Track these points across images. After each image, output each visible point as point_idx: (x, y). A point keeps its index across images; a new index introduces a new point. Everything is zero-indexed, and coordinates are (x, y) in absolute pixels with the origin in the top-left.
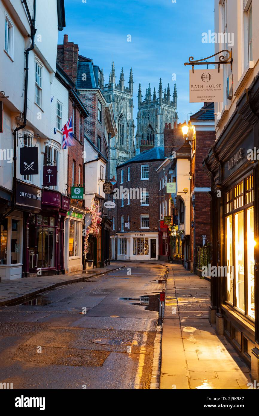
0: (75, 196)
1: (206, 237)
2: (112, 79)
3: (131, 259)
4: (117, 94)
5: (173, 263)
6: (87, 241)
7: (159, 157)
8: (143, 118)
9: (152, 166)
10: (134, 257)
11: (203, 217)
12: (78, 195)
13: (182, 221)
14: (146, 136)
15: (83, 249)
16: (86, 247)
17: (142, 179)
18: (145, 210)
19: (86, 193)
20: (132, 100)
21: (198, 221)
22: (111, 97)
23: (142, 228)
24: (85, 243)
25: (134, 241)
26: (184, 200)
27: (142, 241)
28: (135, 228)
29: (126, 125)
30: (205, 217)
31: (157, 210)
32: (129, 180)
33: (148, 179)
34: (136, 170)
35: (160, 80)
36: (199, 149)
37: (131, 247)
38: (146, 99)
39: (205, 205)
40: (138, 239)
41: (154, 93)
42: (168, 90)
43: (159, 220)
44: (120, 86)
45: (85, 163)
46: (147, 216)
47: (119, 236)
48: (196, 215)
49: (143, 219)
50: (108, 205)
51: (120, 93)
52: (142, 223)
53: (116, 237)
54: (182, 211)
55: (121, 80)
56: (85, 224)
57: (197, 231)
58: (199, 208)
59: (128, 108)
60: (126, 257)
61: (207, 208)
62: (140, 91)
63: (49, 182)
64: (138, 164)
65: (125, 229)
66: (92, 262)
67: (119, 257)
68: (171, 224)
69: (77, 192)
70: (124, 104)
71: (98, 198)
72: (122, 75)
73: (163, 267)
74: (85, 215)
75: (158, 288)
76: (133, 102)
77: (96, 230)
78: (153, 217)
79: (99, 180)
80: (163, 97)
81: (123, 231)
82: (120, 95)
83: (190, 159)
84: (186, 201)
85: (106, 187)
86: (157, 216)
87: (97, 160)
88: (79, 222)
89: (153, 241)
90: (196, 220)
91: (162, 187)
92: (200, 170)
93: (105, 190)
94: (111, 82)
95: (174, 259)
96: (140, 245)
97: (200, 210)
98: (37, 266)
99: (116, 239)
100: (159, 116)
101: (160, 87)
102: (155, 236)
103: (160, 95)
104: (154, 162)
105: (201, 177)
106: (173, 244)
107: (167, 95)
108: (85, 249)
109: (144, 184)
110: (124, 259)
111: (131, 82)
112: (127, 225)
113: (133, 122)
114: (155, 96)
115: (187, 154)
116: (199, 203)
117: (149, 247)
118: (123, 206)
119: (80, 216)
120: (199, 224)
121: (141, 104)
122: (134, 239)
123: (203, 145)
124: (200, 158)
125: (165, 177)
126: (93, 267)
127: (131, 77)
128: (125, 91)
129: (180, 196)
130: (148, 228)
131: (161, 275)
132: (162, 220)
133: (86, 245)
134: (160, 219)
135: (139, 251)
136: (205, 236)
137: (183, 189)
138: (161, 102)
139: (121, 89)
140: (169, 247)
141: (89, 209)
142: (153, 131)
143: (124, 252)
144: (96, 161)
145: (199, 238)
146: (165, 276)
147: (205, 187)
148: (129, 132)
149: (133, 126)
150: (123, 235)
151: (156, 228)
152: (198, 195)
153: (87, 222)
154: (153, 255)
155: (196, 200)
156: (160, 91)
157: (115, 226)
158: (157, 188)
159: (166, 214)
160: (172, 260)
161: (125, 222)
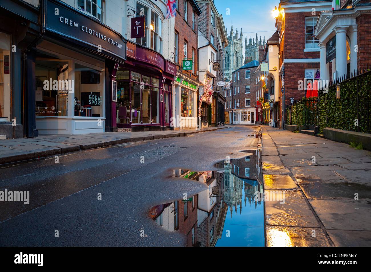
0: (186, 68)
1: (294, 100)
2: (232, 33)
3: (240, 124)
4: (234, 41)
5: (264, 125)
6: (201, 107)
7: (256, 65)
8: (248, 54)
9: (252, 71)
10: (241, 122)
11: (291, 83)
12: (188, 67)
13: (272, 93)
15: (198, 113)
16: (200, 111)
17: (246, 78)
18: (248, 96)
19: (199, 71)
20: (242, 44)
21: (287, 87)
22: (231, 43)
23: (246, 106)
24: (199, 108)
25: (242, 114)
26: (274, 76)
27: (246, 114)
28: (242, 106)
29: (239, 57)
30: (293, 83)
31: (255, 95)
32: (239, 79)
33: (249, 78)
34: (243, 73)
35: (257, 34)
36: (287, 27)
37: (240, 117)
38: (249, 44)
39: (293, 74)
40: (244, 112)
41: (254, 41)
42: (261, 39)
44: (236, 37)
45: (199, 48)
46: (249, 99)
47: (233, 111)
48: (286, 82)
49: (247, 101)
50: (220, 84)
52: (246, 103)
53: (232, 111)
54: (272, 86)
55: (237, 34)
56: (199, 94)
57: (286, 95)
58: (288, 75)
59: (240, 48)
60: (237, 123)
61: (294, 76)
62: (246, 40)
63: (138, 34)
64: (243, 70)
65: (237, 107)
66: (207, 122)
67: (234, 123)
68: (263, 102)
69: (187, 64)
70: (238, 46)
71: (209, 75)
72: (237, 32)
73: (258, 127)
74: (198, 87)
75: (252, 143)
76: (243, 45)
77: (208, 98)
78: (253, 100)
79: (210, 61)
80: (258, 43)
81: (235, 108)
82: (236, 41)
83: (279, 45)
84: (275, 76)
85: (215, 66)
86: (255, 99)
87: (208, 46)
88: (194, 91)
89: (253, 113)
90: (286, 86)
91: (257, 82)
92: (289, 45)
93: (214, 68)
94: (231, 36)
95: (265, 123)
96: (245, 116)
97: (289, 77)
98: (132, 122)
99: (232, 113)
100: (256, 52)
101: (257, 38)
102: (254, 110)
103: (256, 42)
104: (253, 68)
105: (289, 50)
106: (264, 114)
107: (260, 42)
108: (200, 112)
109: (247, 81)
110: (236, 124)
111: (241, 35)
112: (238, 105)
113: (243, 56)
114: (254, 43)
115: (276, 42)
116: (288, 72)
117: (250, 117)
118: (235, 94)
119: (194, 87)
120: (288, 89)
121: (246, 47)
122: (242, 112)
123: (291, 25)
124: (289, 35)
126: (208, 126)
127: (241, 33)
128: (238, 39)
129: (271, 73)
130: (250, 106)
131: (257, 131)
133: (200, 110)
134: (257, 100)
135: (244, 119)
136: (293, 98)
137: (273, 67)
138: (257, 45)
139: (236, 39)
140: (262, 115)
141: (202, 82)
143: (236, 120)
145: (288, 100)
146: (260, 132)
147: (293, 59)
148: (241, 60)
149: (243, 57)
150: (235, 111)
151: (254, 106)
152: (287, 66)
153: (201, 92)
154: (253, 121)
155: (285, 70)
156: (256, 40)
157: (231, 106)
159: (260, 96)
160: (264, 123)
161: (237, 103)
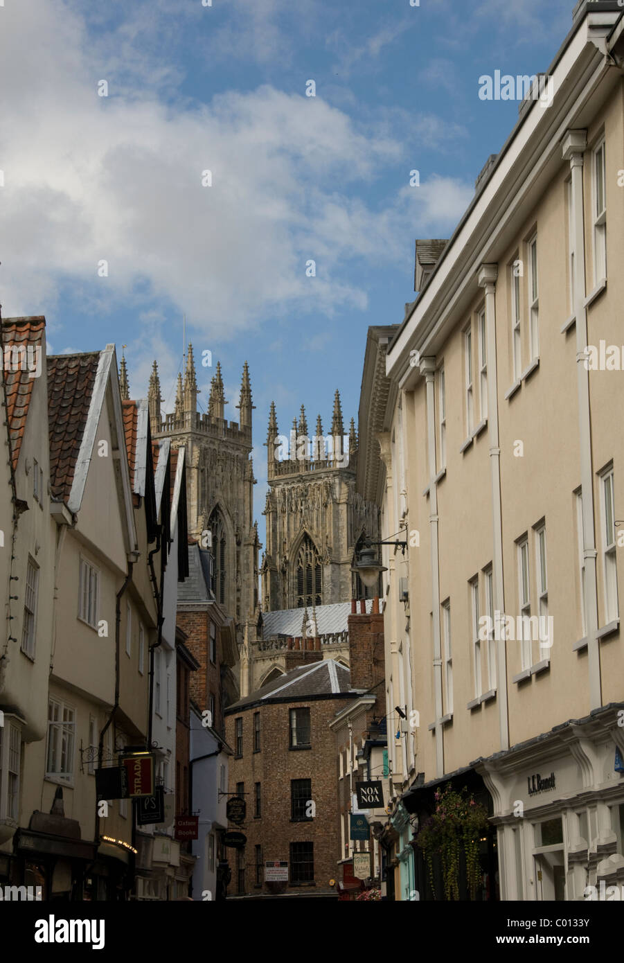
4: (204, 444)
7: (336, 689)
8: (283, 511)
9: (319, 713)
14: (296, 568)
18: (303, 832)
29: (231, 541)
31: (335, 832)
34: (276, 724)
43: (341, 859)
45: (193, 761)
51: (213, 440)
64: (281, 707)
70: (224, 473)
72: (218, 386)
78: (325, 851)
79: (219, 794)
82: (212, 446)
85: (232, 809)
86: (335, 848)
87: (216, 754)
93: (231, 814)
104: (324, 701)
109: (299, 760)
111: (247, 405)
121: (276, 469)
125: (353, 747)
127: (246, 391)
128: (228, 432)
132: (347, 859)
134: (343, 857)
139: (215, 429)
142: (317, 553)
144: (214, 757)
149: (254, 542)
151: (332, 883)
158: (333, 771)
